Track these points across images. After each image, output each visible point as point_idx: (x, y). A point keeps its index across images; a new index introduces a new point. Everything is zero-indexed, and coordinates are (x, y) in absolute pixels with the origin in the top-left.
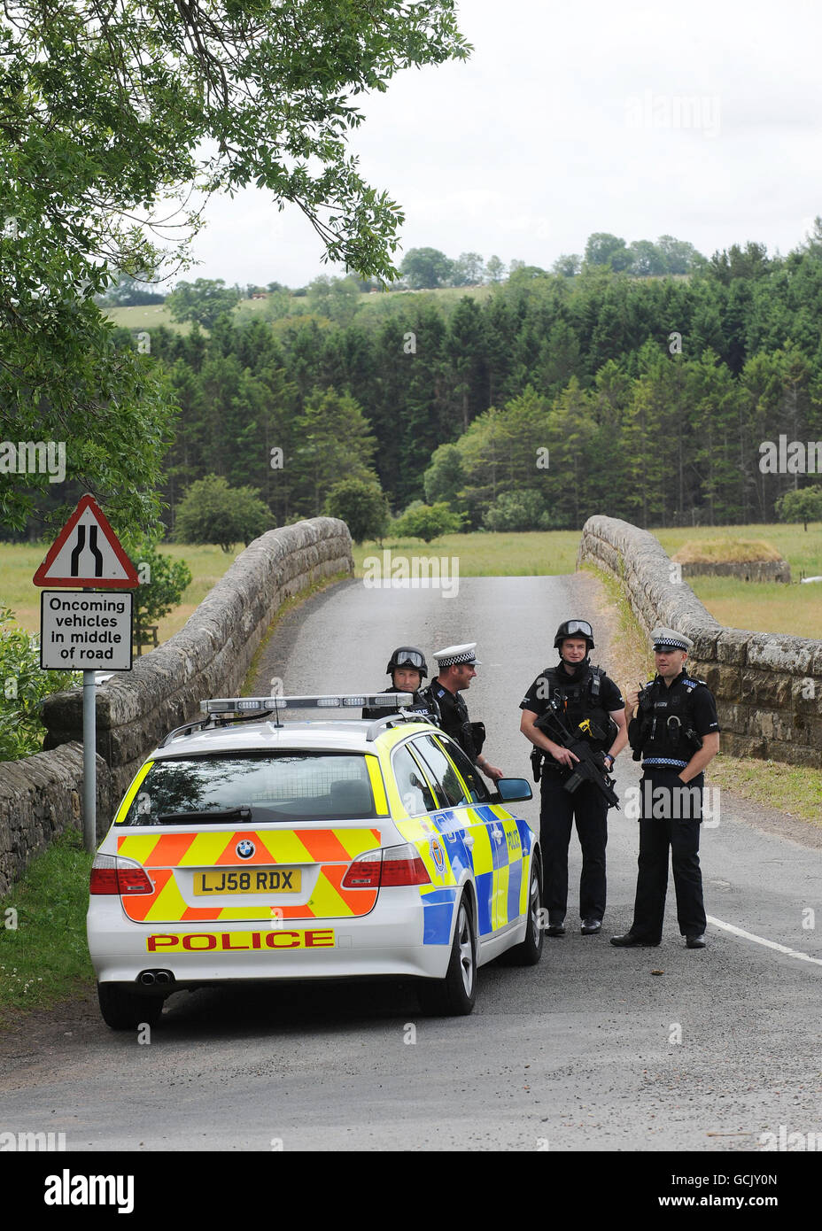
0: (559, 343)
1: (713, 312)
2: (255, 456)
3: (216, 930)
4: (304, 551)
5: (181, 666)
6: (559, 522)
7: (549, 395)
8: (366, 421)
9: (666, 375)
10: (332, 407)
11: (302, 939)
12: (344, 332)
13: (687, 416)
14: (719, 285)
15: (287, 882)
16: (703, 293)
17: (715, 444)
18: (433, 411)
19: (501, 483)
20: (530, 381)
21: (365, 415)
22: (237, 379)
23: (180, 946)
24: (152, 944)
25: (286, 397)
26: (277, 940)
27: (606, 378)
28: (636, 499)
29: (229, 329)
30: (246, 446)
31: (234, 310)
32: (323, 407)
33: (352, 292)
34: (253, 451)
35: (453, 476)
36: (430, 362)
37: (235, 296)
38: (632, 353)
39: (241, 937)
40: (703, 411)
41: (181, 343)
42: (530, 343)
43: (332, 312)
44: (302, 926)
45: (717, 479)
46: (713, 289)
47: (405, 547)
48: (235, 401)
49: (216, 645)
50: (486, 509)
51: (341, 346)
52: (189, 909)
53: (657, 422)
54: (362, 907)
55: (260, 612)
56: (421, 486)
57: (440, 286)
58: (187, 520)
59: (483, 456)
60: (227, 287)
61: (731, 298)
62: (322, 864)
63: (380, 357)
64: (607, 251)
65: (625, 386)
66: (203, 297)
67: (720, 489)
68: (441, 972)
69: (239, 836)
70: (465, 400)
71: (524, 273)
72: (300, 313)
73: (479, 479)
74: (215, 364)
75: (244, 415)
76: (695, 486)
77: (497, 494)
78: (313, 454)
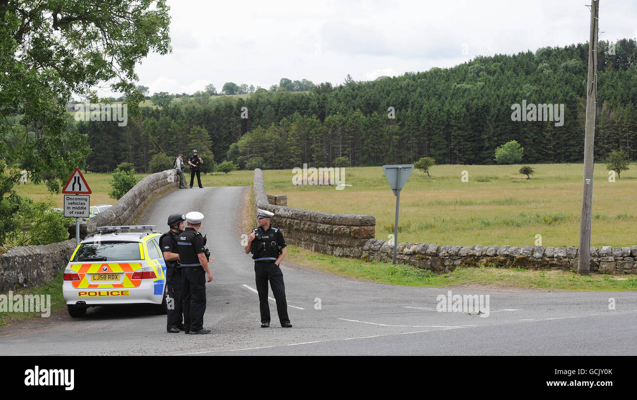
0: (268, 112)
1: (315, 103)
2: (175, 146)
3: (97, 290)
4: (163, 180)
5: (111, 215)
6: (268, 167)
7: (266, 128)
8: (209, 136)
9: (301, 122)
10: (199, 132)
11: (120, 293)
12: (203, 109)
13: (308, 135)
14: (317, 95)
15: (116, 278)
16: (313, 97)
17: (316, 143)
18: (230, 133)
19: (251, 155)
20: (260, 124)
21: (209, 134)
22: (170, 124)
23: (87, 295)
24: (80, 294)
25: (185, 129)
26: (113, 293)
27: (283, 123)
28: (292, 160)
29: (168, 108)
30: (173, 143)
31: (172, 101)
32: (196, 132)
33: (208, 96)
34: (175, 145)
35: (236, 153)
36: (229, 118)
37: (172, 97)
38: (291, 115)
39: (104, 292)
40: (312, 133)
41: (153, 112)
42: (260, 112)
43: (201, 102)
44: (120, 290)
45: (317, 154)
46: (316, 96)
47: (219, 175)
48: (169, 130)
49: (124, 209)
50: (246, 163)
51: (202, 114)
52: (90, 285)
53: (298, 136)
54: (137, 284)
55: (143, 199)
56: (226, 156)
57: (235, 94)
58: (152, 166)
59: (245, 147)
60: (170, 94)
61: (321, 99)
62: (126, 273)
63: (214, 116)
64: (286, 84)
65: (289, 125)
66: (162, 97)
67: (318, 157)
68: (160, 303)
69: (103, 265)
70: (240, 130)
71: (260, 90)
72: (191, 103)
73: (244, 154)
74: (163, 119)
75: (172, 134)
76: (310, 156)
77: (250, 158)
78: (193, 146)
